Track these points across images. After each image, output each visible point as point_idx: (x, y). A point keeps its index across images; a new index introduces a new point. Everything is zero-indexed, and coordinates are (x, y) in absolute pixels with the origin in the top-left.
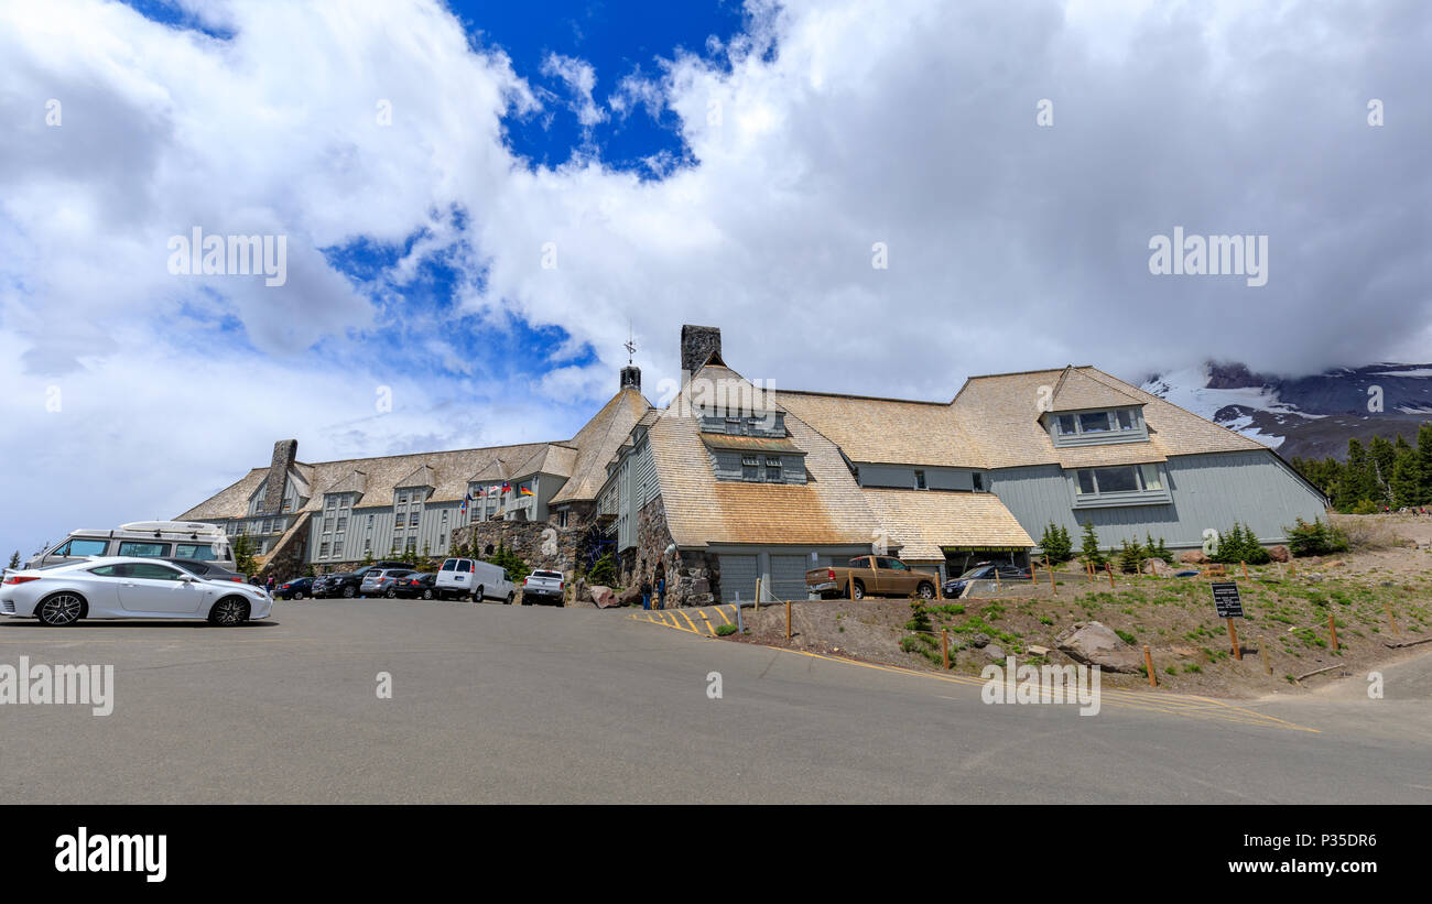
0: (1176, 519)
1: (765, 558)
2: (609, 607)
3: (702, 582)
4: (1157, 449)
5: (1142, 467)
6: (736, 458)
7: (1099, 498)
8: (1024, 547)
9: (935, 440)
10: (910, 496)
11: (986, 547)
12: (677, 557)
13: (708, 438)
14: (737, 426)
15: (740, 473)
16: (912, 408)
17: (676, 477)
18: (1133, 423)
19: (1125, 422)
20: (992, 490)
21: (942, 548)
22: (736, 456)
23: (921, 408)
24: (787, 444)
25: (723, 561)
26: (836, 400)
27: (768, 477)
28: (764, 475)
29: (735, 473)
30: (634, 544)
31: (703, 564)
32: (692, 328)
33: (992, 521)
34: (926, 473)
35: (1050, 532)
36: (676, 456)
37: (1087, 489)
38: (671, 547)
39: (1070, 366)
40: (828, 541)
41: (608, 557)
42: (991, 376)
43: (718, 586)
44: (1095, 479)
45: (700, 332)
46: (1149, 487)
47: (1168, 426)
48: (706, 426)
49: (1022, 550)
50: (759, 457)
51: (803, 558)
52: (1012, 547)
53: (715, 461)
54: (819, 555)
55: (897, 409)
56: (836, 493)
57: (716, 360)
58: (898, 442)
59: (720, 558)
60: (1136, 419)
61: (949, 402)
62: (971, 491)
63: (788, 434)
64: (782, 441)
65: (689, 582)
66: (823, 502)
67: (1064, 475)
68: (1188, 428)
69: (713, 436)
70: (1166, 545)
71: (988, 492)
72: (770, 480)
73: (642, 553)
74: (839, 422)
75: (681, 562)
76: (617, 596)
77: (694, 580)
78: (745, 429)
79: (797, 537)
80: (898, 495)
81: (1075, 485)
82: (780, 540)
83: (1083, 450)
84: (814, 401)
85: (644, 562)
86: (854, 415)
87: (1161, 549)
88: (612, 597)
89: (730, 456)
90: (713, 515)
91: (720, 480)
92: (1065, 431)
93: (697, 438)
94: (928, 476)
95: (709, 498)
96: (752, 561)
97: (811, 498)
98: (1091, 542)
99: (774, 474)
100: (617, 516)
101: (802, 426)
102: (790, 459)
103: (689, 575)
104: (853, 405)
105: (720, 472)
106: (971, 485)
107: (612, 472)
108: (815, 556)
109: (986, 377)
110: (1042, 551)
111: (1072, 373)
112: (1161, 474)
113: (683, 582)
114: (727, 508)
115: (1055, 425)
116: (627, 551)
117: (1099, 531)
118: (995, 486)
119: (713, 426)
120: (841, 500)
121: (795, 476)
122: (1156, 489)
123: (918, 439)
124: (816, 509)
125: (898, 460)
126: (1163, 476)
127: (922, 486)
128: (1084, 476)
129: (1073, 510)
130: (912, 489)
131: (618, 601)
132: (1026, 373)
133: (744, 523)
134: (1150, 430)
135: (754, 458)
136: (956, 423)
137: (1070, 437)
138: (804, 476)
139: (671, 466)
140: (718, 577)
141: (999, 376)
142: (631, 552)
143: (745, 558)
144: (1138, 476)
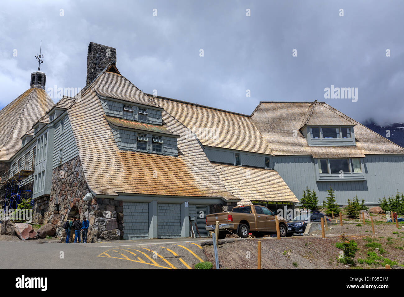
0: (366, 189)
1: (154, 204)
2: (29, 239)
3: (112, 221)
4: (360, 150)
5: (353, 160)
6: (133, 136)
7: (330, 176)
8: (293, 202)
9: (245, 136)
10: (233, 169)
11: (274, 202)
12: (93, 202)
13: (111, 119)
14: (130, 114)
15: (135, 146)
16: (231, 116)
17: (90, 145)
18: (348, 135)
19: (345, 135)
20: (275, 168)
21: (252, 201)
22: (133, 133)
23: (236, 117)
24: (163, 129)
25: (125, 206)
26: (188, 106)
27: (154, 150)
28: (151, 148)
29: (132, 146)
30: (48, 193)
31: (113, 208)
32: (97, 45)
33: (276, 186)
34: (241, 155)
35: (307, 194)
36: (89, 130)
37: (325, 170)
38: (89, 195)
39: (316, 101)
40: (194, 194)
41: (27, 201)
42: (273, 102)
43: (122, 224)
44: (329, 165)
45: (102, 49)
46: (355, 171)
47: (364, 138)
48: (109, 111)
49: (292, 204)
50: (148, 136)
51: (179, 206)
52: (287, 202)
53: (118, 136)
54: (189, 204)
55: (223, 115)
56: (196, 163)
57: (113, 69)
58: (225, 135)
59: (124, 204)
60: (350, 133)
61: (250, 115)
62: (263, 168)
63: (164, 124)
64: (160, 127)
65: (103, 221)
66: (189, 168)
67: (313, 162)
68: (374, 140)
69: (114, 119)
70: (365, 203)
71: (273, 169)
72: (155, 152)
73: (56, 199)
74: (190, 119)
75: (97, 207)
76: (36, 231)
77: (106, 220)
78: (136, 116)
79: (176, 191)
80: (226, 168)
81: (319, 168)
82: (165, 193)
83: (324, 148)
84: (175, 105)
85: (58, 206)
86: (199, 116)
87: (363, 205)
88: (32, 231)
89: (129, 133)
90: (118, 173)
91: (121, 149)
92: (314, 137)
93: (103, 119)
94: (242, 157)
95: (114, 160)
96: (145, 206)
97: (182, 166)
98: (331, 200)
99: (157, 148)
100: (33, 172)
101: (172, 119)
102: (168, 139)
103: (103, 216)
104: (198, 110)
105: (121, 144)
106: (263, 165)
107: (26, 142)
108: (186, 204)
109: (270, 103)
110: (301, 205)
111: (318, 105)
112: (362, 164)
113: (99, 221)
114: (127, 169)
115: (309, 133)
116: (41, 198)
117: (336, 194)
118: (277, 166)
119: (115, 112)
120: (199, 168)
121: (170, 150)
122: (358, 172)
123: (236, 134)
124: (185, 172)
125: (226, 146)
126: (362, 165)
127: (238, 163)
128: (324, 163)
129: (317, 182)
130: (233, 165)
131: (37, 234)
132: (291, 103)
133: (140, 180)
134: (357, 140)
135: (145, 136)
136: (254, 128)
137: (316, 140)
138: (176, 151)
139: (86, 137)
140: (122, 218)
141: (277, 103)
142: (45, 199)
143: (141, 204)
144: (350, 164)
